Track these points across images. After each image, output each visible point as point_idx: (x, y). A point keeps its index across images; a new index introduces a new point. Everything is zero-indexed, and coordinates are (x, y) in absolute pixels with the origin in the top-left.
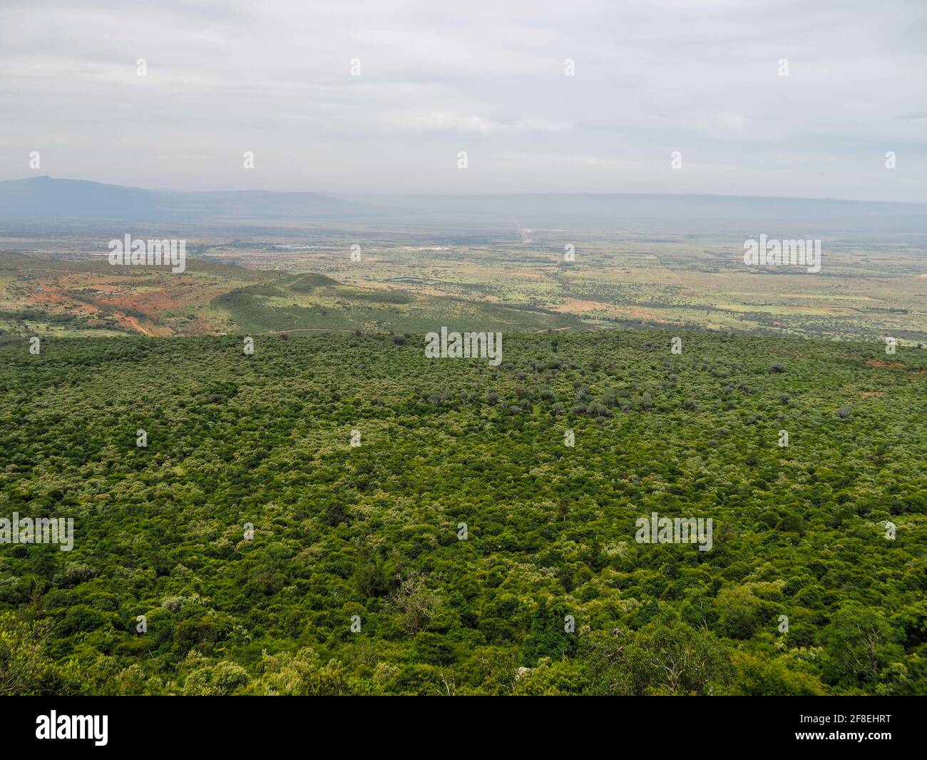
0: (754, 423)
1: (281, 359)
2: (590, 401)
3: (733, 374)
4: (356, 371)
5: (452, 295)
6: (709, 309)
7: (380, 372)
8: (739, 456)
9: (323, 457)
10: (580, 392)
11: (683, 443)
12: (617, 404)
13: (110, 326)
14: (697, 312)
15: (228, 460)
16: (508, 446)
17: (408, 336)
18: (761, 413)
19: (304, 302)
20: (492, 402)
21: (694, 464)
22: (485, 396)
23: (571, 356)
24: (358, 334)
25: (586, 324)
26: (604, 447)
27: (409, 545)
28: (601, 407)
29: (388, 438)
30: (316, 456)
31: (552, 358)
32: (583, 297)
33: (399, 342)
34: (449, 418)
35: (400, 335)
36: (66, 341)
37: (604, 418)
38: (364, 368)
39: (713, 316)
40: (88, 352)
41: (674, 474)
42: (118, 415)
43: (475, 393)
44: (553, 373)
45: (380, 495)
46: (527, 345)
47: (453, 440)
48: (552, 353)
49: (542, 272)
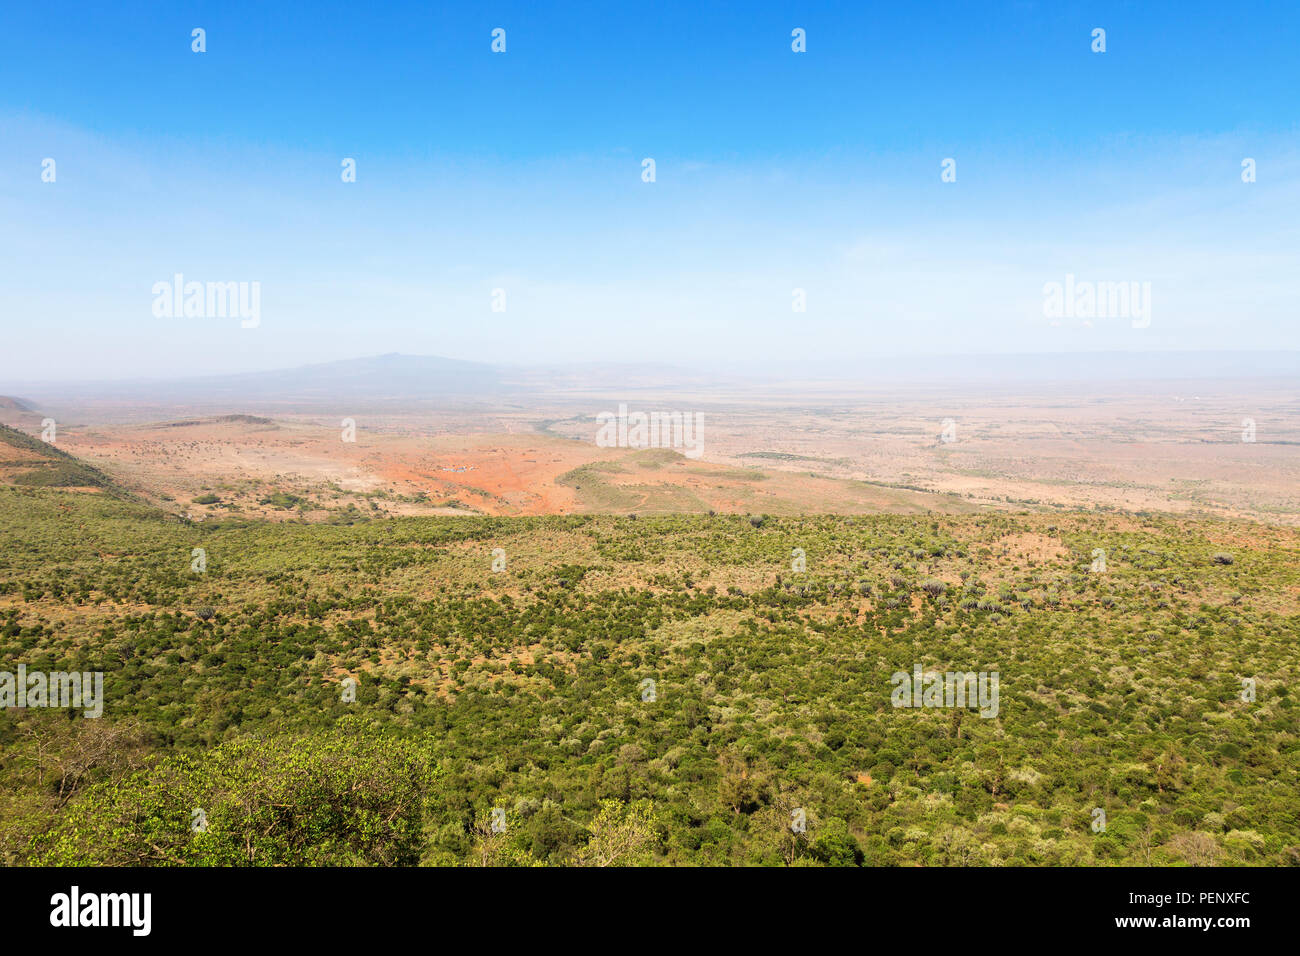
0: (1196, 627)
1: (629, 542)
2: (982, 594)
3: (1163, 565)
4: (710, 555)
5: (814, 471)
6: (1124, 486)
7: (737, 557)
8: (1179, 667)
9: (677, 650)
10: (969, 584)
11: (1101, 648)
12: (1014, 598)
13: (453, 505)
14: (1109, 491)
15: (575, 650)
16: (886, 645)
17: (766, 517)
18: (1204, 615)
19: (652, 479)
20: (866, 593)
21: (1119, 674)
22: (856, 586)
23: (956, 542)
24: (712, 514)
25: (970, 504)
26: (1002, 650)
27: (775, 757)
28: (995, 603)
29: (747, 631)
30: (670, 649)
31: (933, 544)
32: (966, 473)
33: (758, 524)
34: (816, 610)
35: (757, 516)
36: (412, 520)
37: (999, 615)
38: (718, 552)
39: (1131, 495)
40: (434, 530)
41: (1094, 688)
42: (464, 597)
43: (844, 582)
44: (936, 561)
45: (739, 695)
46: (902, 528)
47: (819, 636)
48: (932, 539)
49: (916, 445)
